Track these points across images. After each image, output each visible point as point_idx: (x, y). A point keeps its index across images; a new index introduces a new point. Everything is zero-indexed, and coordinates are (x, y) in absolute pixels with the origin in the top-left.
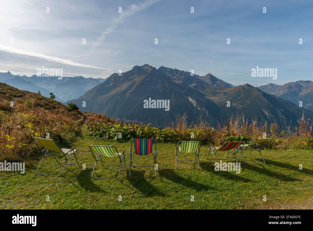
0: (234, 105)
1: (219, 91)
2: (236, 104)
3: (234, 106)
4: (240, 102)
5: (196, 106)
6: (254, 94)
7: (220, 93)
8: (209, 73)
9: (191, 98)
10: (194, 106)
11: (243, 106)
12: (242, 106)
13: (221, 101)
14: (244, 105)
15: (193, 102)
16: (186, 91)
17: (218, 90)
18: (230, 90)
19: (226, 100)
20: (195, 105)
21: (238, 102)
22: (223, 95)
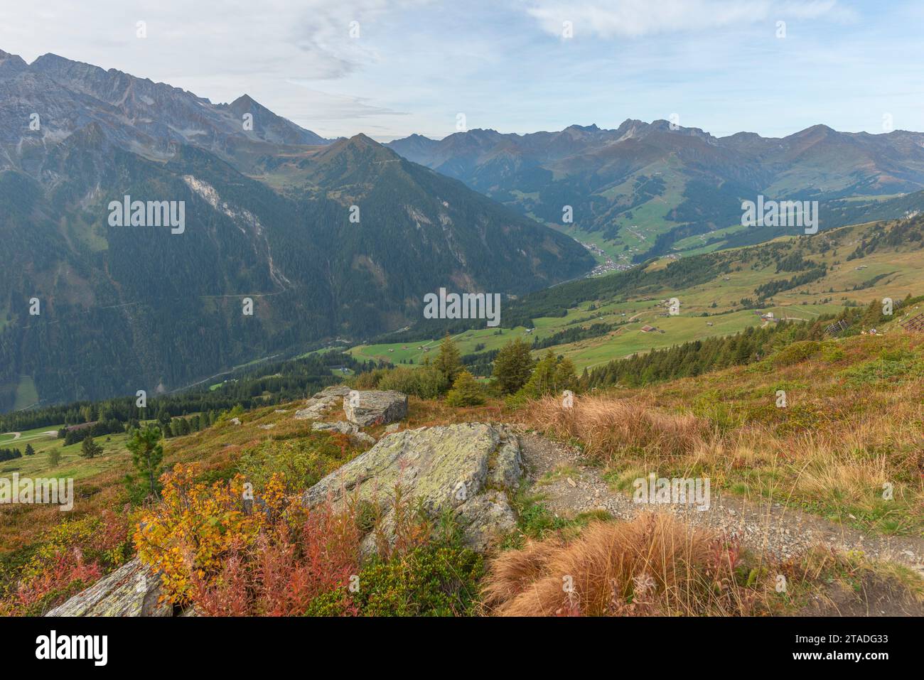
0: (332, 197)
1: (284, 155)
2: (338, 195)
3: (332, 200)
4: (347, 186)
5: (218, 205)
6: (382, 165)
7: (287, 160)
8: (246, 95)
9: (196, 179)
10: (213, 207)
11: (357, 199)
12: (354, 198)
13: (295, 187)
14: (360, 196)
15: (206, 194)
16: (173, 155)
17: (281, 153)
18: (316, 152)
19: (309, 182)
20: (213, 202)
21: (342, 189)
22: (297, 167)
